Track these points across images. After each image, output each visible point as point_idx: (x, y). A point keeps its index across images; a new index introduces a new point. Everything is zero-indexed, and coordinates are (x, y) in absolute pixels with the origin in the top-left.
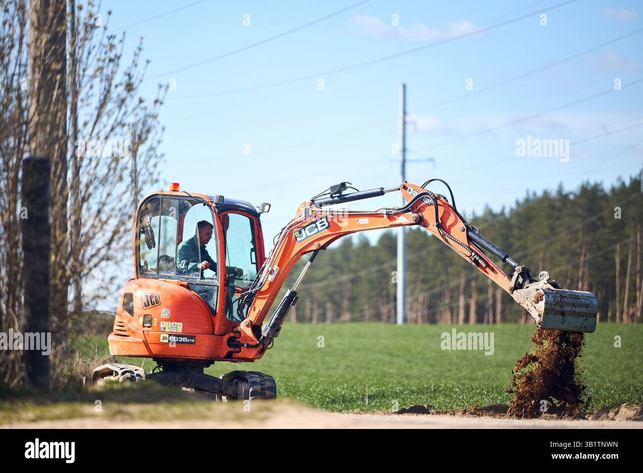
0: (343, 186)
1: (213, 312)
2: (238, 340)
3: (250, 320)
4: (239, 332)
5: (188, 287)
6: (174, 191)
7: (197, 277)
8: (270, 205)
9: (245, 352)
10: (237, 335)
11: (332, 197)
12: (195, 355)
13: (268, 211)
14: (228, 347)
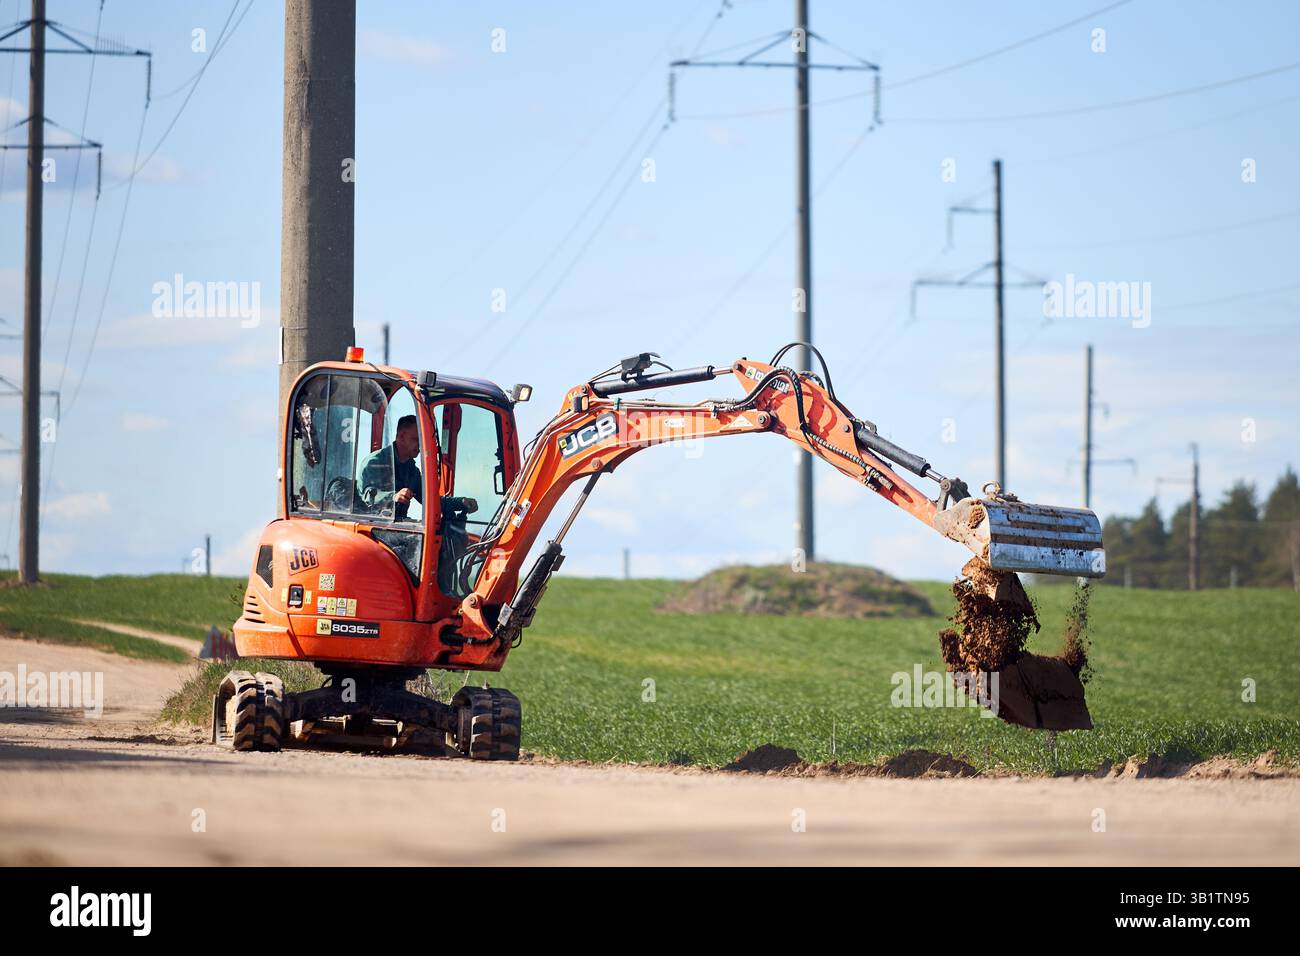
0: (645, 359)
1: (414, 581)
2: (458, 631)
3: (478, 596)
4: (460, 617)
5: (371, 535)
6: (353, 361)
7: (389, 518)
8: (531, 389)
9: (468, 653)
10: (457, 622)
11: (624, 378)
12: (379, 658)
13: (528, 400)
14: (440, 644)
